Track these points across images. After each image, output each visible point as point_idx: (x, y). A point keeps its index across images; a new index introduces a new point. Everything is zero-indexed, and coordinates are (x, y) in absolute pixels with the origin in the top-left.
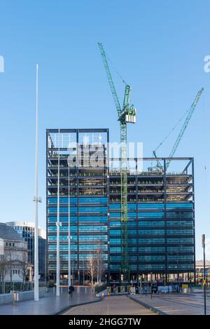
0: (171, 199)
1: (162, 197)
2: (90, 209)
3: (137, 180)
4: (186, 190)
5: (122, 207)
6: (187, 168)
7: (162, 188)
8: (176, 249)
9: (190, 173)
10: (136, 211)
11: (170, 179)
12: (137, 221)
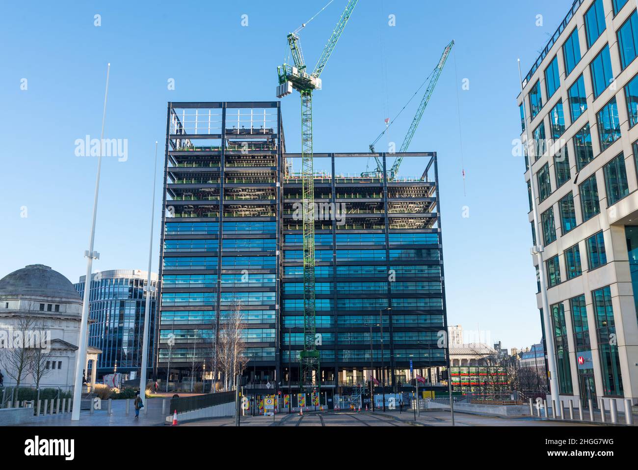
0: (398, 225)
1: (381, 221)
2: (244, 243)
3: (333, 192)
4: (426, 209)
5: (305, 241)
6: (427, 170)
7: (381, 206)
8: (410, 320)
9: (431, 178)
10: (332, 248)
11: (396, 190)
12: (334, 265)
